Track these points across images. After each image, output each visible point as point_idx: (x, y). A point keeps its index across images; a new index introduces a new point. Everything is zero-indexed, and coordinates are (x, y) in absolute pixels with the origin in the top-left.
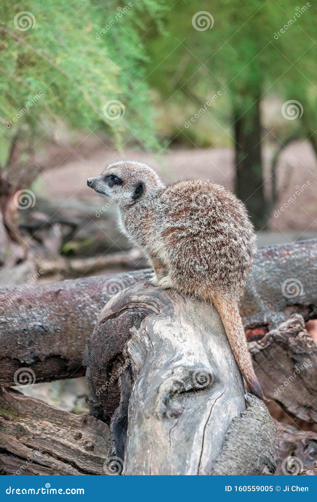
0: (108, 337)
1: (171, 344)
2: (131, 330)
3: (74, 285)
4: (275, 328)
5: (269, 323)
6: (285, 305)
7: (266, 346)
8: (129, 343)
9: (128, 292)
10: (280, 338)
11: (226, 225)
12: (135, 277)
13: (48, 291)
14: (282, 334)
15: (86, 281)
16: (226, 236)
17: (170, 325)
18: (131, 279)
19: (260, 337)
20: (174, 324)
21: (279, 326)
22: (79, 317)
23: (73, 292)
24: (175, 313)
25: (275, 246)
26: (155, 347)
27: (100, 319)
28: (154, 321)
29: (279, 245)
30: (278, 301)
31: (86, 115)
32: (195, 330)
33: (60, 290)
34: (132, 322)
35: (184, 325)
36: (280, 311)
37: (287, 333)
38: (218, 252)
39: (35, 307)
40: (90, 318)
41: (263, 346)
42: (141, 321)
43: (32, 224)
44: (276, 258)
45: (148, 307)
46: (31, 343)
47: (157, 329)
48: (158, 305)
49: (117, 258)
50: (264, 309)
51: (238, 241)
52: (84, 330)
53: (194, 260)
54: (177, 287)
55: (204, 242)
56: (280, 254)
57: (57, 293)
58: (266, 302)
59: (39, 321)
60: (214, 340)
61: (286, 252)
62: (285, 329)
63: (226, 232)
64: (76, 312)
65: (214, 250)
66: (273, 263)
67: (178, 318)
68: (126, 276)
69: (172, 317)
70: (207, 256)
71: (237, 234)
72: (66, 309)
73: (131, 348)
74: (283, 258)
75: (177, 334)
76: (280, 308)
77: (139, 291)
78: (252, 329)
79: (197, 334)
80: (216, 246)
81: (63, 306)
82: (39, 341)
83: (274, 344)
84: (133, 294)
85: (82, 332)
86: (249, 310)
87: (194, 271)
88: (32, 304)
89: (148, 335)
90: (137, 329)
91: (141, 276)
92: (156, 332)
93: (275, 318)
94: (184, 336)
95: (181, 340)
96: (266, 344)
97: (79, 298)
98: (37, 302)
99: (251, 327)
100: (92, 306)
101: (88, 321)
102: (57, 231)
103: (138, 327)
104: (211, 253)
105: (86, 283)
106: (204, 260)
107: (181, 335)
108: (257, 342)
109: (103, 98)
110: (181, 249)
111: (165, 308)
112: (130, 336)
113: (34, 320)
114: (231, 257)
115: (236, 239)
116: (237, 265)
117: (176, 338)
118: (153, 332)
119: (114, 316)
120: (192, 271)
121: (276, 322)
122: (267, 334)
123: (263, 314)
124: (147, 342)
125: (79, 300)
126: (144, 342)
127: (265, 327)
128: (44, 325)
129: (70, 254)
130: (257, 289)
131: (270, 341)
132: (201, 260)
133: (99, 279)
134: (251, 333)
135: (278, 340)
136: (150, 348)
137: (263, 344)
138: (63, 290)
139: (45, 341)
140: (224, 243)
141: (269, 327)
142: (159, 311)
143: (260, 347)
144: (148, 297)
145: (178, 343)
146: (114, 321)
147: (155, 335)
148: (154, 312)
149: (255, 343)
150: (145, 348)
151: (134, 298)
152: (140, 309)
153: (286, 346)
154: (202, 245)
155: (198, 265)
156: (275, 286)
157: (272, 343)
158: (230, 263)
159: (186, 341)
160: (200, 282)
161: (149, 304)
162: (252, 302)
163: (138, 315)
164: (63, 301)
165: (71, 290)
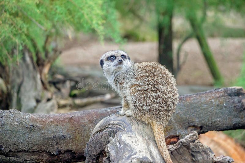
0: (98, 142)
1: (131, 146)
2: (110, 139)
3: (80, 114)
4: (183, 138)
5: (179, 135)
6: (188, 126)
7: (178, 147)
8: (109, 145)
9: (108, 119)
10: (185, 143)
11: (162, 87)
12: (111, 110)
13: (66, 117)
14: (186, 141)
15: (85, 112)
16: (161, 92)
17: (130, 136)
18: (109, 111)
19: (175, 143)
20: (132, 136)
21: (185, 137)
22: (82, 131)
23: (79, 118)
24: (133, 130)
25: (183, 96)
26: (122, 148)
27: (93, 132)
28: (122, 134)
29: (185, 95)
30: (184, 124)
31: (85, 25)
32: (143, 139)
33: (72, 117)
34: (111, 134)
35: (138, 136)
36: (185, 129)
37: (189, 141)
38: (156, 101)
39: (59, 125)
40: (87, 131)
41: (176, 147)
42: (115, 134)
43: (55, 81)
44: (183, 101)
45: (119, 127)
46: (57, 144)
47: (124, 138)
48: (124, 126)
49: (99, 98)
50: (177, 128)
51: (167, 96)
52: (84, 138)
53: (143, 103)
54: (133, 115)
55: (149, 95)
56: (186, 99)
57: (71, 118)
58: (178, 124)
59: (62, 133)
60: (153, 145)
61: (189, 99)
62: (188, 139)
63: (162, 90)
64: (80, 128)
65: (154, 99)
66: (182, 104)
67: (134, 133)
68: (106, 110)
69: (131, 132)
70: (150, 102)
71: (167, 92)
72: (75, 126)
73: (110, 148)
74: (187, 102)
75: (134, 141)
76: (186, 127)
77: (114, 118)
78: (171, 138)
79: (144, 141)
80: (155, 97)
81: (74, 125)
82: (62, 143)
83: (182, 146)
84: (111, 120)
85: (83, 139)
86: (169, 128)
87: (142, 109)
88: (58, 124)
89: (119, 141)
90: (113, 138)
91: (114, 110)
92: (123, 140)
93: (183, 132)
94: (137, 142)
95: (136, 144)
96: (178, 146)
97: (82, 121)
98: (61, 123)
99: (170, 137)
100: (89, 125)
101: (87, 133)
102: (68, 84)
103: (114, 137)
104: (152, 100)
105: (86, 113)
106: (148, 103)
107: (136, 142)
108: (173, 145)
109: (94, 17)
110: (137, 97)
111: (127, 128)
112: (109, 142)
113: (59, 132)
114: (163, 104)
115: (166, 95)
116: (165, 108)
117: (133, 143)
118: (121, 140)
119: (101, 131)
120: (141, 109)
121: (183, 135)
122: (179, 141)
123: (176, 131)
124: (118, 145)
125: (82, 122)
126: (117, 145)
127: (178, 137)
128: (64, 135)
129: (74, 96)
130: (174, 117)
131: (180, 145)
132: (147, 104)
133: (92, 111)
134: (170, 140)
135: (184, 144)
136: (120, 148)
137: (176, 146)
138: (74, 117)
139: (64, 143)
140: (160, 96)
141: (180, 137)
142: (124, 129)
143: (175, 148)
144: (119, 122)
145: (134, 146)
146: (101, 134)
147: (123, 141)
148: (121, 129)
149: (172, 146)
150: (117, 148)
151: (112, 122)
152: (115, 128)
153: (188, 147)
154: (148, 96)
155: (144, 106)
156: (183, 116)
157: (181, 146)
158: (162, 107)
159: (138, 145)
160: (144, 115)
161: (119, 125)
162: (171, 124)
163: (113, 131)
164: (74, 123)
165: (78, 117)
